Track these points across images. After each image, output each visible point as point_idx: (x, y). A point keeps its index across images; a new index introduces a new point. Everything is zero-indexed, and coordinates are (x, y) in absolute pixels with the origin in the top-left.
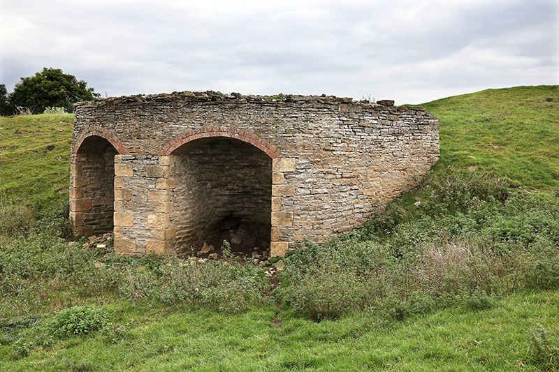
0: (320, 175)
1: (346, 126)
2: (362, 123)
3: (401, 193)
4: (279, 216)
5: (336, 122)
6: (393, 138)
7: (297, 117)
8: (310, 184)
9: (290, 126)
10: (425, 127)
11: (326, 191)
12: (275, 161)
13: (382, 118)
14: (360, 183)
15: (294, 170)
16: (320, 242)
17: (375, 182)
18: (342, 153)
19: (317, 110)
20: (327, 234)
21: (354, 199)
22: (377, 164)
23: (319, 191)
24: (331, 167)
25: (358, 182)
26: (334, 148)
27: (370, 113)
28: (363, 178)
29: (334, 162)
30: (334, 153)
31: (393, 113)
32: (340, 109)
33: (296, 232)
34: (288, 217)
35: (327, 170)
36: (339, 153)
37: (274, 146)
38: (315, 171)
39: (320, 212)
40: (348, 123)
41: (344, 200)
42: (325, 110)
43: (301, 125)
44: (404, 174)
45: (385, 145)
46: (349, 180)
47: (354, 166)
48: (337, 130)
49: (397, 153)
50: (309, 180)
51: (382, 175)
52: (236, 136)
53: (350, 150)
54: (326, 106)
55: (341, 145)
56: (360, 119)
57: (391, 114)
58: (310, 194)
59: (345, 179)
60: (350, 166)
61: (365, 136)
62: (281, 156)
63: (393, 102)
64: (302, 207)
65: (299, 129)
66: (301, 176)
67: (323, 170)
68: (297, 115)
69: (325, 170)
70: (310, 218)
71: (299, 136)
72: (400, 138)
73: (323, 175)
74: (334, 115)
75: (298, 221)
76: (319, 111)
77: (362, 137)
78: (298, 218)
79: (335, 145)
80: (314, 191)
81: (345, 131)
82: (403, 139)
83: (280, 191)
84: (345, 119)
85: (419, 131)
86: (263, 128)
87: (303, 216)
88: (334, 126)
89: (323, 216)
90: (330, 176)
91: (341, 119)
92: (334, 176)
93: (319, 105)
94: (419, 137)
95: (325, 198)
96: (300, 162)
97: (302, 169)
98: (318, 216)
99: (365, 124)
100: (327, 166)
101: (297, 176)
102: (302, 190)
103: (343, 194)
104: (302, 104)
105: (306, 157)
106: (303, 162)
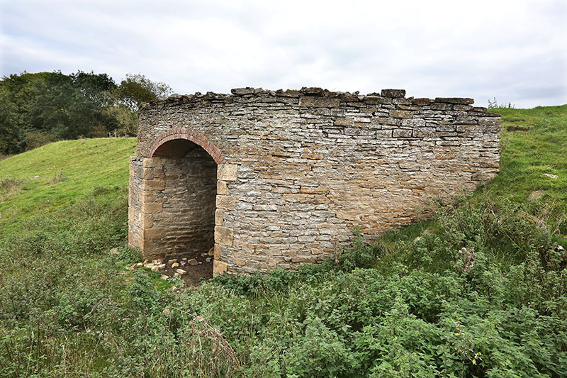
0: (266, 187)
1: (310, 126)
2: (339, 122)
3: (413, 221)
4: (221, 231)
5: (295, 120)
6: (401, 142)
7: (243, 115)
8: (252, 198)
9: (235, 126)
10: (470, 128)
11: (274, 207)
12: (219, 167)
13: (379, 114)
14: (332, 202)
15: (235, 179)
16: (263, 270)
17: (359, 203)
18: (302, 161)
19: (267, 105)
20: (274, 262)
21: (320, 222)
22: (366, 178)
23: (264, 207)
24: (283, 177)
25: (328, 201)
26: (288, 154)
27: (357, 108)
28: (338, 195)
29: (288, 171)
30: (289, 160)
31: (404, 107)
32: (300, 103)
33: (235, 253)
34: (228, 234)
35: (276, 181)
36: (296, 160)
37: (219, 150)
38: (260, 182)
39: (265, 234)
40: (313, 121)
41: (302, 222)
42: (279, 104)
43: (246, 123)
44: (419, 195)
45: (383, 153)
46: (312, 196)
47: (321, 179)
48: (295, 130)
49: (407, 165)
50: (252, 192)
51: (374, 194)
52: (191, 138)
53: (316, 156)
54: (279, 99)
55: (301, 150)
56: (337, 117)
57: (400, 109)
58: (253, 210)
59: (306, 195)
60: (315, 179)
61: (344, 138)
62: (224, 161)
63: (404, 92)
64: (243, 225)
65: (244, 129)
66: (243, 187)
67: (270, 181)
68: (242, 113)
69: (273, 182)
70: (252, 239)
71: (244, 138)
72: (415, 143)
73: (270, 188)
74: (291, 111)
75: (238, 241)
76: (270, 106)
77: (339, 140)
78: (238, 237)
79: (291, 150)
80: (258, 207)
81: (308, 132)
82: (420, 144)
83: (222, 203)
84: (310, 116)
85: (455, 134)
86: (212, 128)
87: (244, 236)
88: (290, 124)
89: (268, 239)
90: (281, 190)
91: (303, 115)
92: (288, 191)
93: (270, 99)
94: (455, 143)
95: (272, 217)
96: (241, 170)
97: (244, 178)
98: (262, 239)
99: (345, 123)
100: (276, 177)
101: (239, 187)
102: (244, 204)
103: (301, 215)
104: (249, 98)
105: (250, 164)
106: (245, 169)
